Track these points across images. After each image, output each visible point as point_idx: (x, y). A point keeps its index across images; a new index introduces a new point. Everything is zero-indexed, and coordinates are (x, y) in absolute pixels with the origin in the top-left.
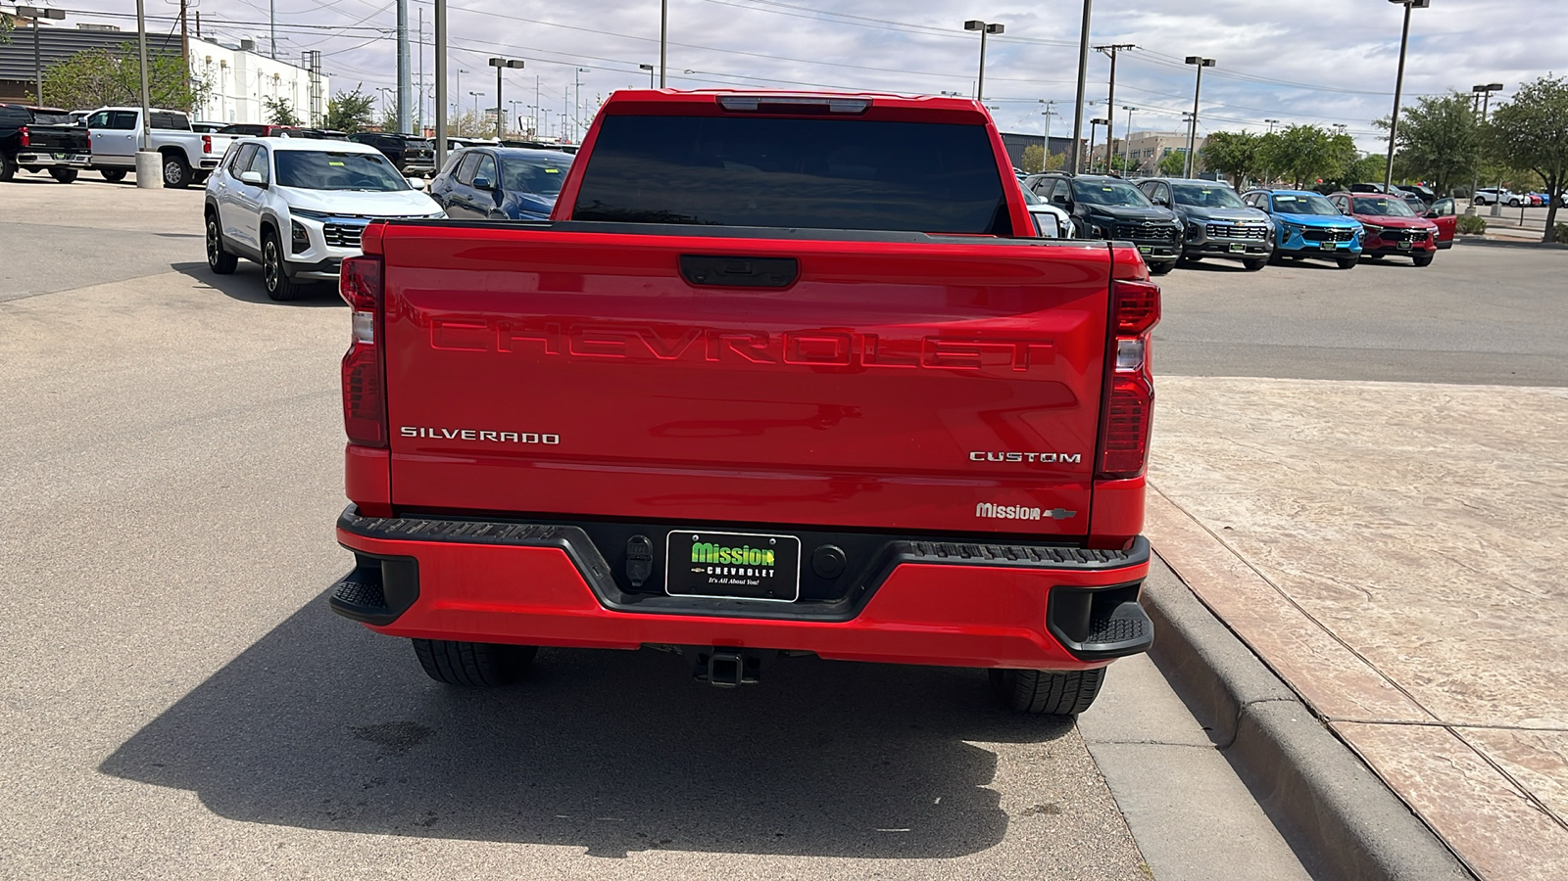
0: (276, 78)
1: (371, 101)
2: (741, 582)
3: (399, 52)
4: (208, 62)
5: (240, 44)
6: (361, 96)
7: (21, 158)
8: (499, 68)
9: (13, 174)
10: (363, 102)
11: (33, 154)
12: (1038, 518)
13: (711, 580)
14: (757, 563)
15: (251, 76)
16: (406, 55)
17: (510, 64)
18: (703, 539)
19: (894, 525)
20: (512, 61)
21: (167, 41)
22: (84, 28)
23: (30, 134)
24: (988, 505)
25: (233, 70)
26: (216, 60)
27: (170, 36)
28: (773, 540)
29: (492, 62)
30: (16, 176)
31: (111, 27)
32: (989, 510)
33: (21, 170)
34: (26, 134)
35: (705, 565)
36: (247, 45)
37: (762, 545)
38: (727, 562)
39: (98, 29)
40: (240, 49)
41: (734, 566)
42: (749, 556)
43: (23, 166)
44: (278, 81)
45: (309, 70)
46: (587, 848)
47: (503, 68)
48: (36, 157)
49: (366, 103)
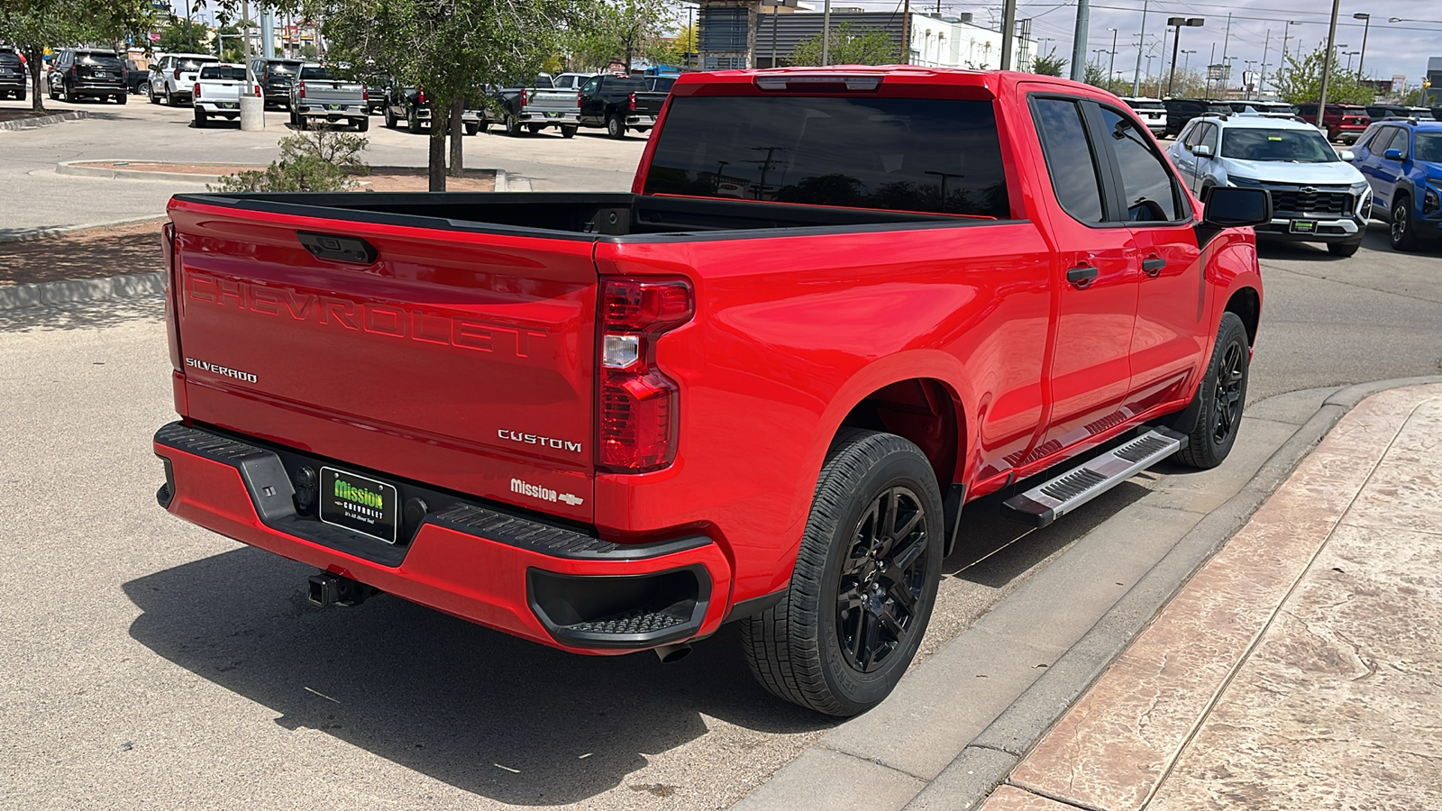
0: (988, 45)
1: (1062, 64)
2: (365, 520)
3: (1078, 17)
4: (928, 34)
5: (960, 18)
6: (1054, 59)
7: (630, 120)
8: (1178, 27)
9: (624, 132)
10: (1055, 66)
11: (637, 116)
12: (555, 501)
13: (347, 514)
14: (372, 505)
15: (964, 45)
16: (1084, 19)
17: (1190, 22)
18: (342, 478)
19: (457, 489)
20: (1192, 20)
21: (892, 18)
22: (836, 12)
23: (636, 100)
24: (519, 481)
25: (949, 41)
26: (935, 33)
27: (895, 14)
28: (381, 486)
29: (1171, 22)
30: (626, 134)
31: (856, 9)
32: (517, 485)
33: (631, 130)
34: (633, 100)
35: (343, 500)
36: (966, 18)
37: (374, 489)
38: (355, 500)
39: (846, 11)
40: (959, 22)
41: (360, 505)
42: (368, 498)
43: (633, 127)
44: (989, 49)
45: (1020, 37)
46: (281, 715)
47: (1181, 27)
48: (638, 119)
49: (1058, 65)
